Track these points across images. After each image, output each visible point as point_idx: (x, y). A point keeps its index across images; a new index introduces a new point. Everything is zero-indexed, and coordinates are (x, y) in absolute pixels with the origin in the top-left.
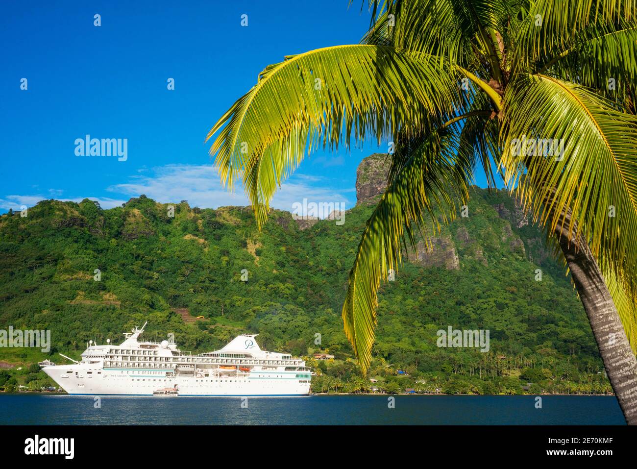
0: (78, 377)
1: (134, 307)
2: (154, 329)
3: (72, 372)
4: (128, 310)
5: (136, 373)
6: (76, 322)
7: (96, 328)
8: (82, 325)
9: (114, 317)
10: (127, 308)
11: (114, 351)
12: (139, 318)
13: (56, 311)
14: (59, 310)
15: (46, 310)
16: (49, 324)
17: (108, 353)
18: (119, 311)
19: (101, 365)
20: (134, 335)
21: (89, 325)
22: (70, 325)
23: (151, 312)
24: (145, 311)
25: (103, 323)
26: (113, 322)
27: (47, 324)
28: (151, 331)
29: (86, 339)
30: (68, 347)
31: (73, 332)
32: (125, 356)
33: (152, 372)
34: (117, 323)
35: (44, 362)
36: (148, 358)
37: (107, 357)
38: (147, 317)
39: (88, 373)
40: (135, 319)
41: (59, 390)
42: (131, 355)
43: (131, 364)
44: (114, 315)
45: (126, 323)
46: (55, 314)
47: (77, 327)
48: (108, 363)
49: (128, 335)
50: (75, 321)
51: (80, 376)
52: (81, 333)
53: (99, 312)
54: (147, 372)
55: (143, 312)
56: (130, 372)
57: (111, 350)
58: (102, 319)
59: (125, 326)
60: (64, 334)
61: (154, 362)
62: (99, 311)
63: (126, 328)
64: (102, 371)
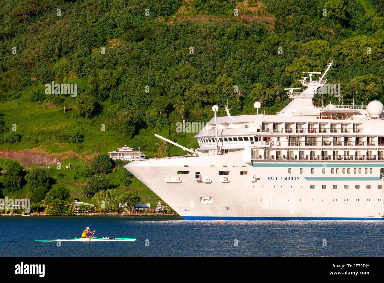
0: (200, 182)
1: (305, 26)
2: (353, 73)
3: (187, 172)
4: (293, 33)
5: (318, 172)
6: (180, 64)
7: (225, 76)
8: (194, 69)
9: (263, 51)
10: (290, 29)
11: (271, 126)
12: (318, 50)
13: (138, 40)
14: (142, 39)
15: (114, 40)
16: (125, 70)
17: (258, 131)
18: (272, 38)
19: (247, 156)
20: (305, 92)
21: (209, 69)
22: (171, 70)
23: (345, 36)
24: (330, 34)
25: (240, 64)
26: (262, 63)
27: (120, 69)
28: (347, 78)
29: (205, 100)
30: (168, 117)
31: (176, 85)
32: (294, 137)
33: (352, 169)
34: (271, 63)
35: (121, 150)
36: (342, 140)
37: (256, 139)
38: (336, 48)
39: (221, 173)
40: (310, 54)
41: (157, 209)
42: (306, 133)
43: (307, 153)
44: (262, 46)
45: (291, 62)
46: (136, 47)
47: (184, 75)
48: (261, 152)
49: (294, 91)
50: (180, 61)
51: (204, 180)
52: (193, 89)
53: (230, 41)
54: (341, 169)
55: (327, 36)
56: (307, 171)
57: (264, 124)
58: (238, 55)
59: (289, 68)
60: (158, 91)
61: (355, 147)
62: (229, 38)
63: (292, 72)
64: (249, 168)
